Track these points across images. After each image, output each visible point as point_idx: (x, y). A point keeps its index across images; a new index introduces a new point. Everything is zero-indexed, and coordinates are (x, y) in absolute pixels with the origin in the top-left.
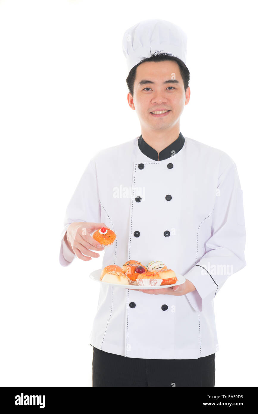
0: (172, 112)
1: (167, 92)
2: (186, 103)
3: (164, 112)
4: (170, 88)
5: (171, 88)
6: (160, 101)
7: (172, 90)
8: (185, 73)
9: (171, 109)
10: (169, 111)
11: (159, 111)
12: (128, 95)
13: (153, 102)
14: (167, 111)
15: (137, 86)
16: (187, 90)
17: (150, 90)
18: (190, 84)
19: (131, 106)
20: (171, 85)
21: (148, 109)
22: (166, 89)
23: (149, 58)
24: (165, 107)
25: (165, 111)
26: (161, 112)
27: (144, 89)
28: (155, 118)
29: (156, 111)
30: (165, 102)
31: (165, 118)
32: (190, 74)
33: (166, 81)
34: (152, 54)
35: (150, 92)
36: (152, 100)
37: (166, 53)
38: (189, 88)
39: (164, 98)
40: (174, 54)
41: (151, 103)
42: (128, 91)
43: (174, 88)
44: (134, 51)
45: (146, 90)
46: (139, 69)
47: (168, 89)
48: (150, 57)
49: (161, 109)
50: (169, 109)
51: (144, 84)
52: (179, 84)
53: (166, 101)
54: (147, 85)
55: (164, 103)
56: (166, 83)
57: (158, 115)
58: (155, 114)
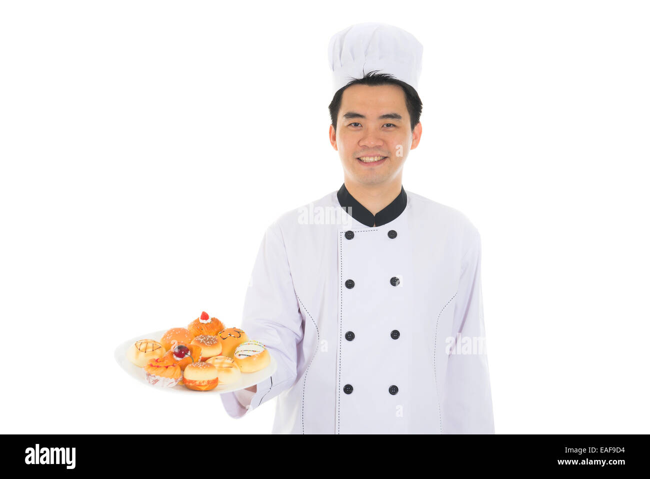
0: (390, 159)
1: (383, 130)
2: (413, 147)
3: (376, 159)
4: (388, 125)
5: (390, 124)
6: (372, 143)
7: (391, 129)
8: (414, 103)
9: (389, 156)
10: (385, 158)
11: (370, 156)
12: (331, 127)
13: (362, 144)
14: (381, 158)
15: (341, 120)
16: (416, 128)
17: (359, 125)
18: (422, 118)
19: (333, 144)
20: (390, 121)
21: (354, 153)
22: (383, 126)
23: (361, 80)
24: (380, 153)
25: (379, 158)
26: (372, 159)
27: (350, 125)
28: (363, 168)
29: (366, 157)
30: (380, 145)
31: (377, 168)
32: (422, 104)
33: (382, 115)
34: (366, 74)
35: (359, 128)
36: (361, 142)
37: (387, 74)
38: (420, 124)
39: (378, 139)
40: (398, 76)
41: (359, 145)
42: (330, 122)
43: (394, 126)
44: (342, 66)
45: (353, 125)
46: (346, 94)
47: (385, 126)
48: (362, 78)
49: (372, 154)
50: (386, 156)
51: (350, 118)
52: (402, 120)
53: (380, 143)
54: (356, 120)
55: (378, 147)
56: (382, 118)
57: (368, 163)
58: (363, 162)
